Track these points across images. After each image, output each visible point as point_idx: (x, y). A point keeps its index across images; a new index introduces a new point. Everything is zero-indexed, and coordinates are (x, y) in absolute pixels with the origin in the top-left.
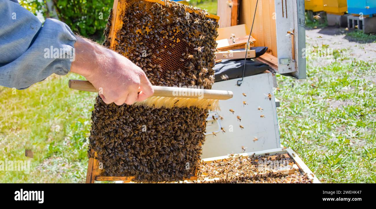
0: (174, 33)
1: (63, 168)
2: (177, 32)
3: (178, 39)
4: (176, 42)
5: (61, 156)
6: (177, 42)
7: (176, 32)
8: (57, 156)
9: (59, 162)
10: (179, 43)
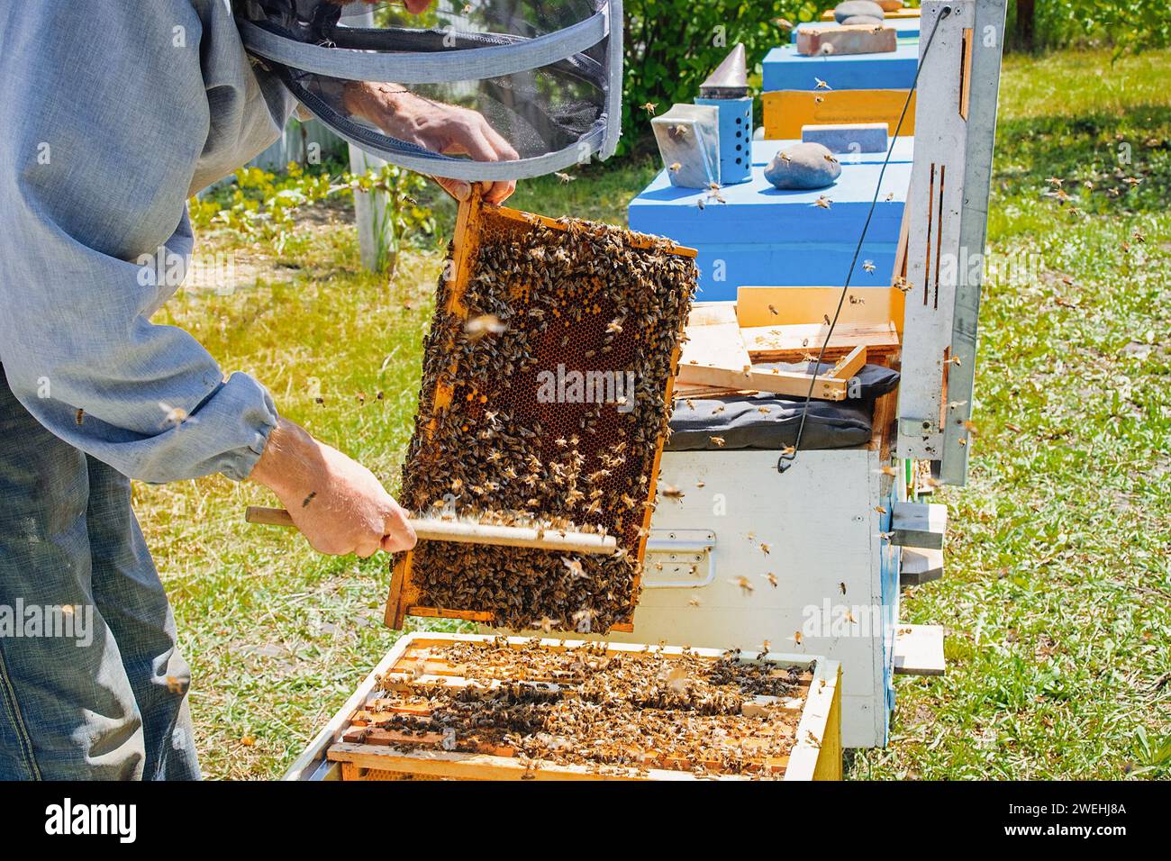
0: (588, 292)
1: (370, 613)
2: (595, 289)
3: (596, 306)
4: (591, 313)
5: (375, 577)
6: (594, 312)
7: (591, 290)
8: (364, 573)
9: (365, 592)
10: (598, 314)
